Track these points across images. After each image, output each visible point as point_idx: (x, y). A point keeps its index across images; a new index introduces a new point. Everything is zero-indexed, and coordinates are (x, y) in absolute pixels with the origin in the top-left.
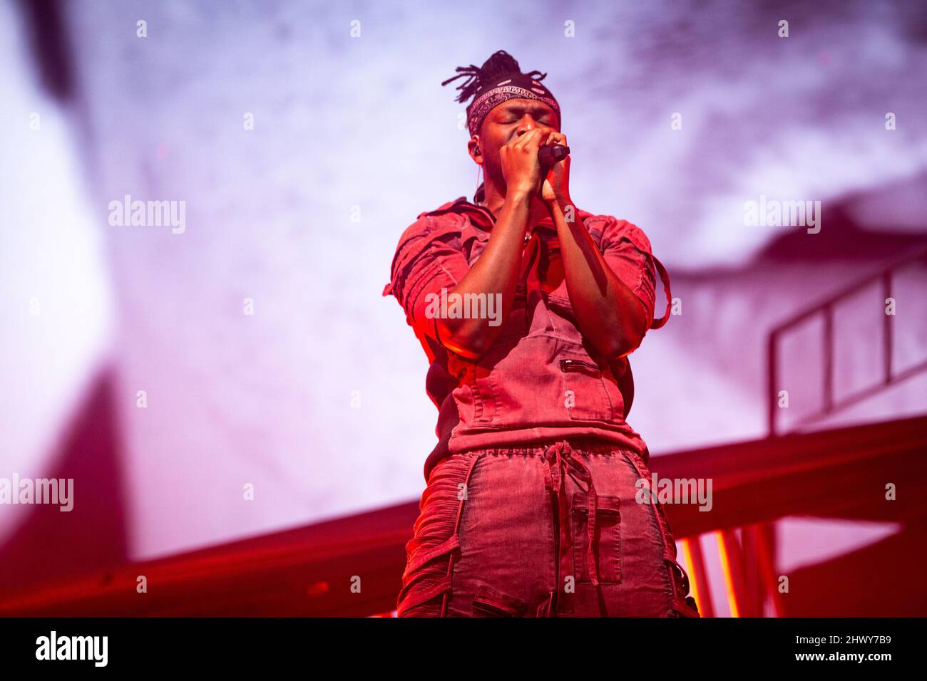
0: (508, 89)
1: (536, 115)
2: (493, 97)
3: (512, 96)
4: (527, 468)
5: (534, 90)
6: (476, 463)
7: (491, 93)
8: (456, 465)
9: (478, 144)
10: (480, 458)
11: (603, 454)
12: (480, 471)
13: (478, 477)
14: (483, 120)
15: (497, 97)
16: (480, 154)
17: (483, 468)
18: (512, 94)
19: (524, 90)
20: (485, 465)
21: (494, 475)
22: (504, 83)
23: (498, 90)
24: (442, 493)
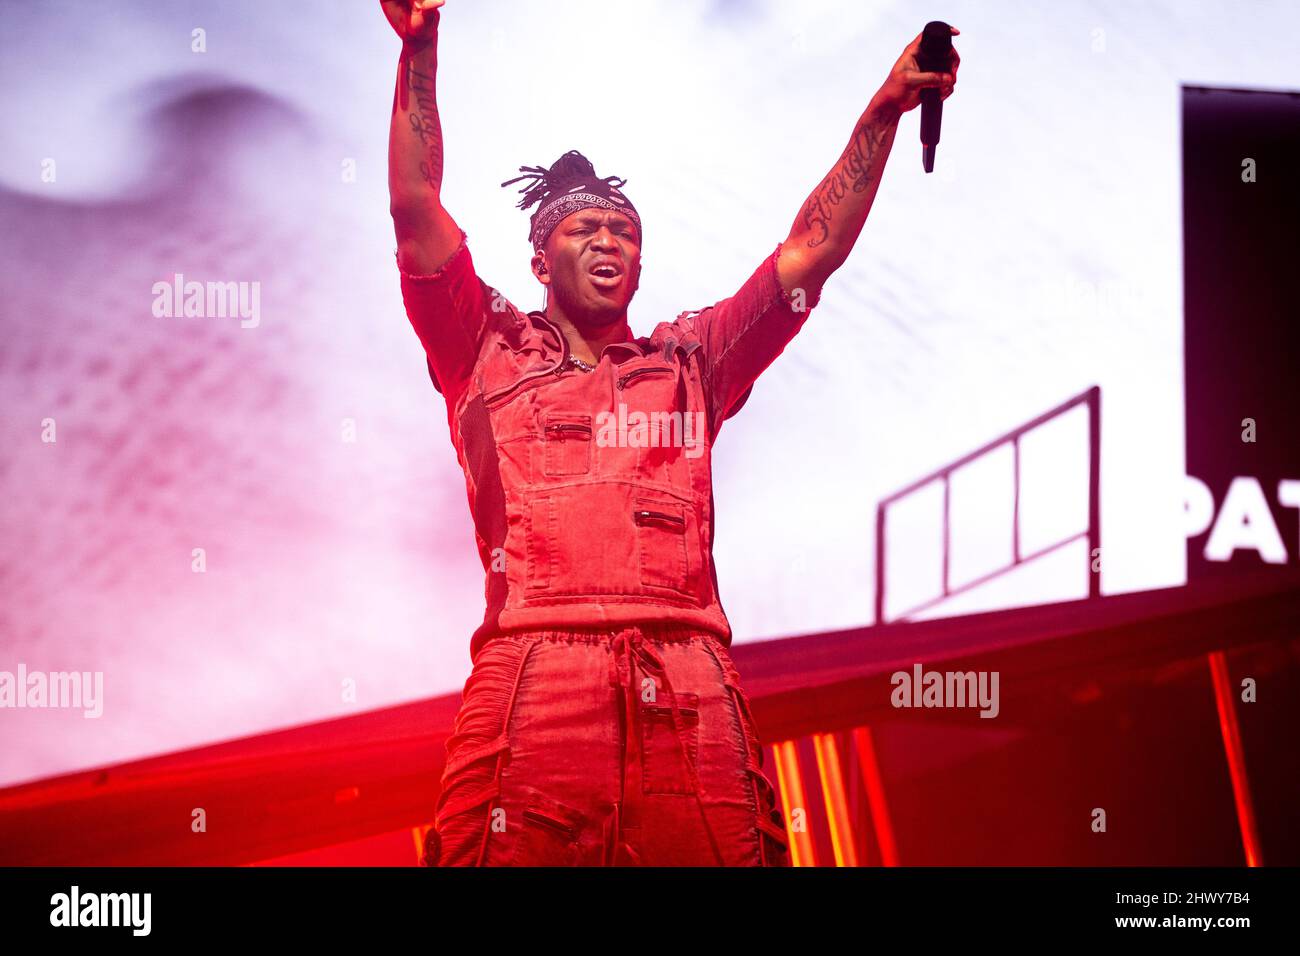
0: (581, 196)
1: (614, 227)
2: (564, 205)
3: (586, 205)
4: (590, 658)
5: (613, 198)
6: (531, 651)
7: (561, 200)
8: (508, 652)
9: (543, 260)
10: (535, 644)
11: (680, 643)
12: (534, 660)
13: (532, 667)
14: (551, 232)
15: (568, 206)
16: (546, 273)
17: (539, 656)
18: (586, 203)
19: (601, 199)
20: (541, 653)
21: (552, 665)
22: (576, 189)
23: (570, 198)
24: (491, 684)
